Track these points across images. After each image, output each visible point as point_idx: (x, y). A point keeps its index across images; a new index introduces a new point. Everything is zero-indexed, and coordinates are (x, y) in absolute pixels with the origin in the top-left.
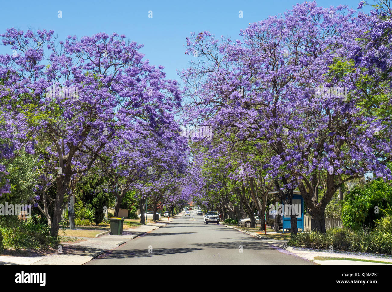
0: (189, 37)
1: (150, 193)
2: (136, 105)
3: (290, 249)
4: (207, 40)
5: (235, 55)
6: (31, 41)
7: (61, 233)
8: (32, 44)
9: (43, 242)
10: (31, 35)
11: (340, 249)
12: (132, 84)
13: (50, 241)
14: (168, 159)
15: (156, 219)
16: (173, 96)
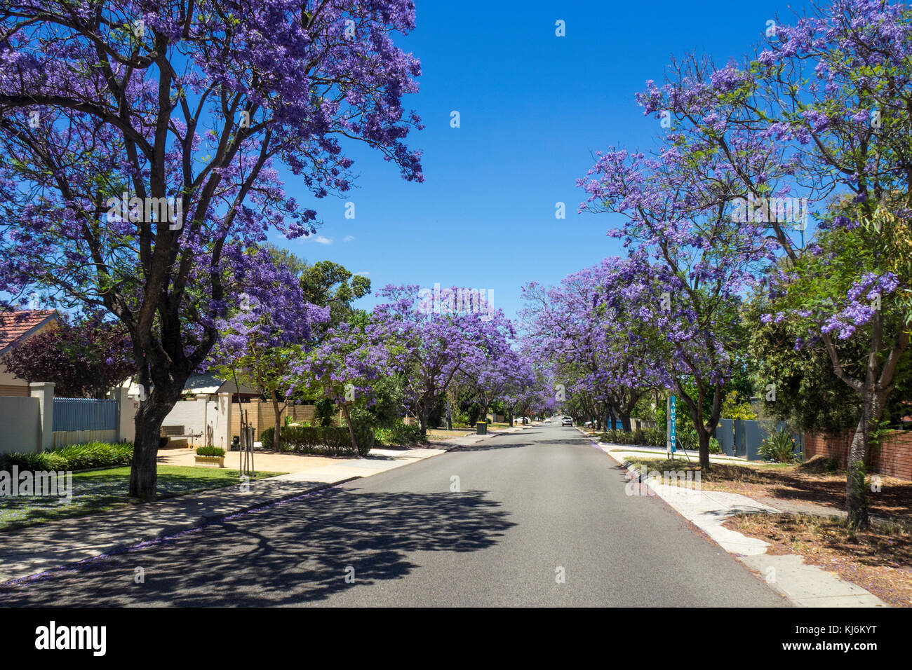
0: (524, 285)
1: (516, 403)
2: (478, 338)
3: (600, 444)
4: (537, 287)
5: (557, 298)
6: (403, 293)
7: (428, 432)
8: (404, 295)
9: (413, 440)
10: (402, 289)
11: (639, 444)
12: (474, 323)
13: (419, 439)
14: (521, 377)
15: (525, 423)
16: (508, 331)
